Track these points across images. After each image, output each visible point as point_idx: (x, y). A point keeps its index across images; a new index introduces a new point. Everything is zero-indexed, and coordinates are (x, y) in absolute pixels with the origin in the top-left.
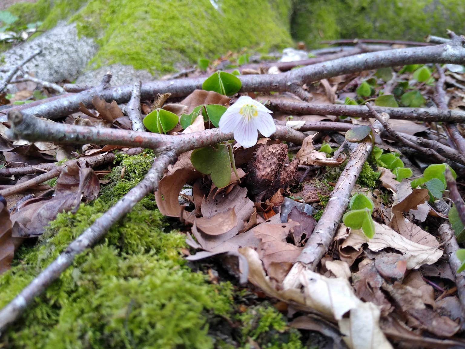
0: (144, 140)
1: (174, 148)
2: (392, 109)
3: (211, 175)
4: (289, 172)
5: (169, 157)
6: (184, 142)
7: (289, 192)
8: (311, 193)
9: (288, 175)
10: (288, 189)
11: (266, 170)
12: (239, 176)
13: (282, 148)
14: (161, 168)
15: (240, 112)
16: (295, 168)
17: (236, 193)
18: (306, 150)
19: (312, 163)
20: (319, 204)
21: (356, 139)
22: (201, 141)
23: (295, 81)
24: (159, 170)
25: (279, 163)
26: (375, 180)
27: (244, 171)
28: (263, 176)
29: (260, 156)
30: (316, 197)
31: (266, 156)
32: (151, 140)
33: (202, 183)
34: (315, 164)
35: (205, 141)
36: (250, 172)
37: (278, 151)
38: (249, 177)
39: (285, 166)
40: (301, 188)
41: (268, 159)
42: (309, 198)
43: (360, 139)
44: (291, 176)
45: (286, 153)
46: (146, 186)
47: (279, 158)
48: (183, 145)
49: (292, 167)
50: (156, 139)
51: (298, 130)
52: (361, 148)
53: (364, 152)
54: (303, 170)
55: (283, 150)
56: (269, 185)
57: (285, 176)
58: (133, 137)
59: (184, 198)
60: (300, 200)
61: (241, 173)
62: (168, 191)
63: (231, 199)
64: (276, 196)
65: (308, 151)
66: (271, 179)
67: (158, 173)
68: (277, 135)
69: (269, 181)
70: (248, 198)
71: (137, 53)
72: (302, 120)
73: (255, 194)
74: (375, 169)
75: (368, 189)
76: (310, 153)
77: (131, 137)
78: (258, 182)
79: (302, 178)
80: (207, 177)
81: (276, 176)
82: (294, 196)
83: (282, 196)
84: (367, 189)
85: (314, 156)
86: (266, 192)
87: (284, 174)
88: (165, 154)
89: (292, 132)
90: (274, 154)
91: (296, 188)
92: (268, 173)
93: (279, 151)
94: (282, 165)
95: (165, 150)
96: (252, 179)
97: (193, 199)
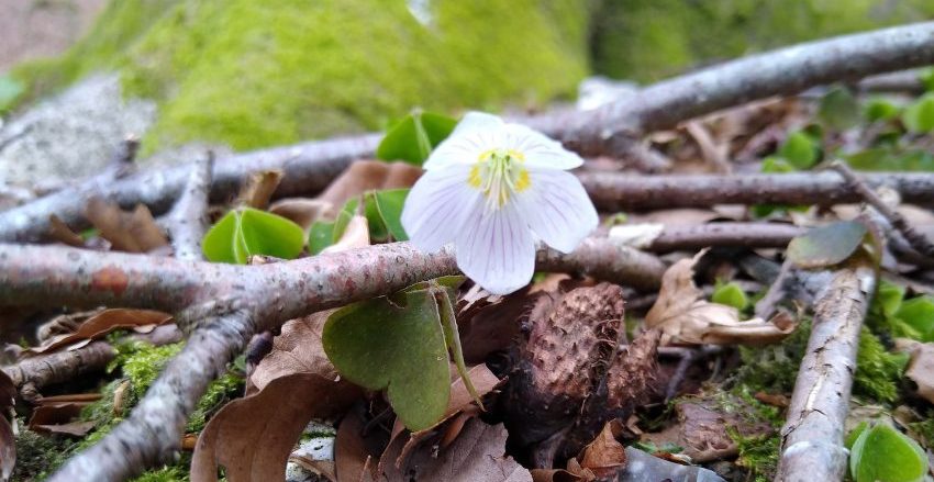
0: (131, 280)
1: (244, 306)
2: (900, 175)
3: (390, 390)
4: (633, 369)
5: (227, 336)
6: (283, 286)
7: (637, 431)
8: (707, 429)
9: (631, 377)
10: (633, 420)
11: (563, 365)
12: (476, 388)
13: (605, 297)
14: (193, 374)
15: (469, 180)
16: (649, 356)
17: (471, 442)
18: (675, 302)
19: (696, 340)
20: (738, 463)
21: (822, 261)
22: (344, 280)
23: (623, 127)
24: (187, 382)
25: (600, 344)
26: (895, 378)
27: (496, 372)
28: (553, 385)
29: (542, 324)
30: (726, 442)
31: (558, 323)
32: (160, 281)
33: (368, 416)
34: (708, 340)
35: (359, 280)
36: (513, 376)
37: (593, 306)
38: (511, 389)
39: (620, 353)
40: (673, 417)
41: (565, 333)
42: (703, 446)
43: (836, 259)
44: (638, 381)
45: (619, 312)
46: (126, 447)
47: (599, 328)
48: (278, 295)
49: (640, 353)
50: (179, 277)
51: (645, 249)
52: (846, 284)
53: (856, 295)
54: (669, 360)
55: (611, 303)
56: (575, 413)
57: (622, 381)
58: (89, 270)
59: (304, 471)
60: (676, 456)
61: (484, 380)
62: (243, 452)
63: (458, 464)
64: (601, 445)
65: (683, 304)
66: (581, 392)
67: (180, 393)
68: (588, 263)
69: (576, 400)
70: (511, 458)
71: (242, 118)
72: (652, 222)
73: (532, 444)
74: (890, 346)
75: (881, 407)
76: (689, 309)
77: (81, 271)
78: (540, 404)
79: (673, 385)
80: (380, 398)
81: (594, 382)
82: (656, 443)
83: (619, 444)
84: (877, 408)
85: (704, 319)
86: (567, 435)
87: (618, 375)
88: (210, 326)
89: (627, 255)
90: (584, 315)
91: (657, 414)
92: (571, 376)
93: (599, 307)
94: (610, 348)
95: (210, 313)
96: (520, 395)
97: (335, 471)
